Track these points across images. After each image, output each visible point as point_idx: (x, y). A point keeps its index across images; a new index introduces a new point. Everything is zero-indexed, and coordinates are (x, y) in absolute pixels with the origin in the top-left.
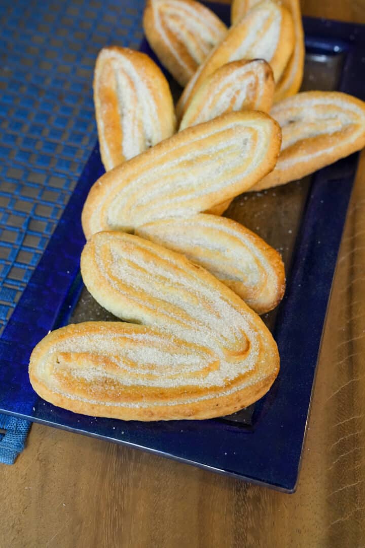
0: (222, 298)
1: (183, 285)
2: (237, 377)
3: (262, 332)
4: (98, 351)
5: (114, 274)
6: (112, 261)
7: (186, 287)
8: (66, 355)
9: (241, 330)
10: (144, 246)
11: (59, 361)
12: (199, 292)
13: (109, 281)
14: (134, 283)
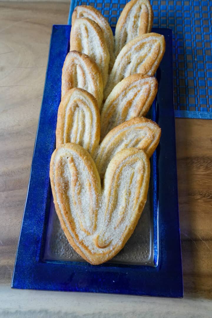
0: (127, 226)
1: (129, 205)
2: (86, 246)
3: (113, 252)
4: (79, 175)
5: (123, 168)
6: (131, 165)
7: (128, 207)
8: (73, 160)
9: (111, 241)
10: (145, 178)
11: (68, 158)
12: (127, 214)
13: (119, 167)
14: (122, 180)
